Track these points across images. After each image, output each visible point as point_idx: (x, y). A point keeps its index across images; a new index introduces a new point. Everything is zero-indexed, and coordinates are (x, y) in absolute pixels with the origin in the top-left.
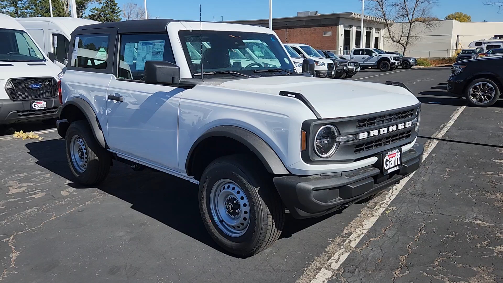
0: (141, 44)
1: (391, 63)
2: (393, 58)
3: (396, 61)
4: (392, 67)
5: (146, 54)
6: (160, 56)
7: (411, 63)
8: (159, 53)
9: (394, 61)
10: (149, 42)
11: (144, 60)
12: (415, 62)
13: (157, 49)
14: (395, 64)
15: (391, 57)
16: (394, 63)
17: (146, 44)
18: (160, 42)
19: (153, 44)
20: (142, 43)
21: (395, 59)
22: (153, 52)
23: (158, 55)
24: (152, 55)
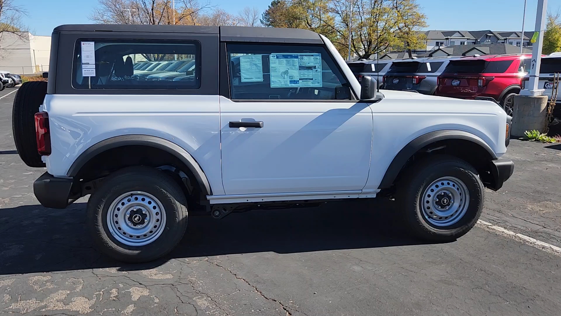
0: (276, 57)
1: (3, 81)
2: (5, 75)
3: (9, 78)
4: (4, 86)
5: (288, 68)
6: (316, 71)
7: (16, 80)
8: (313, 67)
9: (7, 79)
10: (291, 55)
11: (285, 76)
12: (20, 79)
13: (308, 63)
14: (8, 82)
15: (1, 74)
16: (6, 81)
17: (285, 57)
18: (312, 56)
19: (299, 57)
20: (277, 55)
21: (7, 76)
22: (300, 67)
23: (312, 70)
24: (299, 70)
